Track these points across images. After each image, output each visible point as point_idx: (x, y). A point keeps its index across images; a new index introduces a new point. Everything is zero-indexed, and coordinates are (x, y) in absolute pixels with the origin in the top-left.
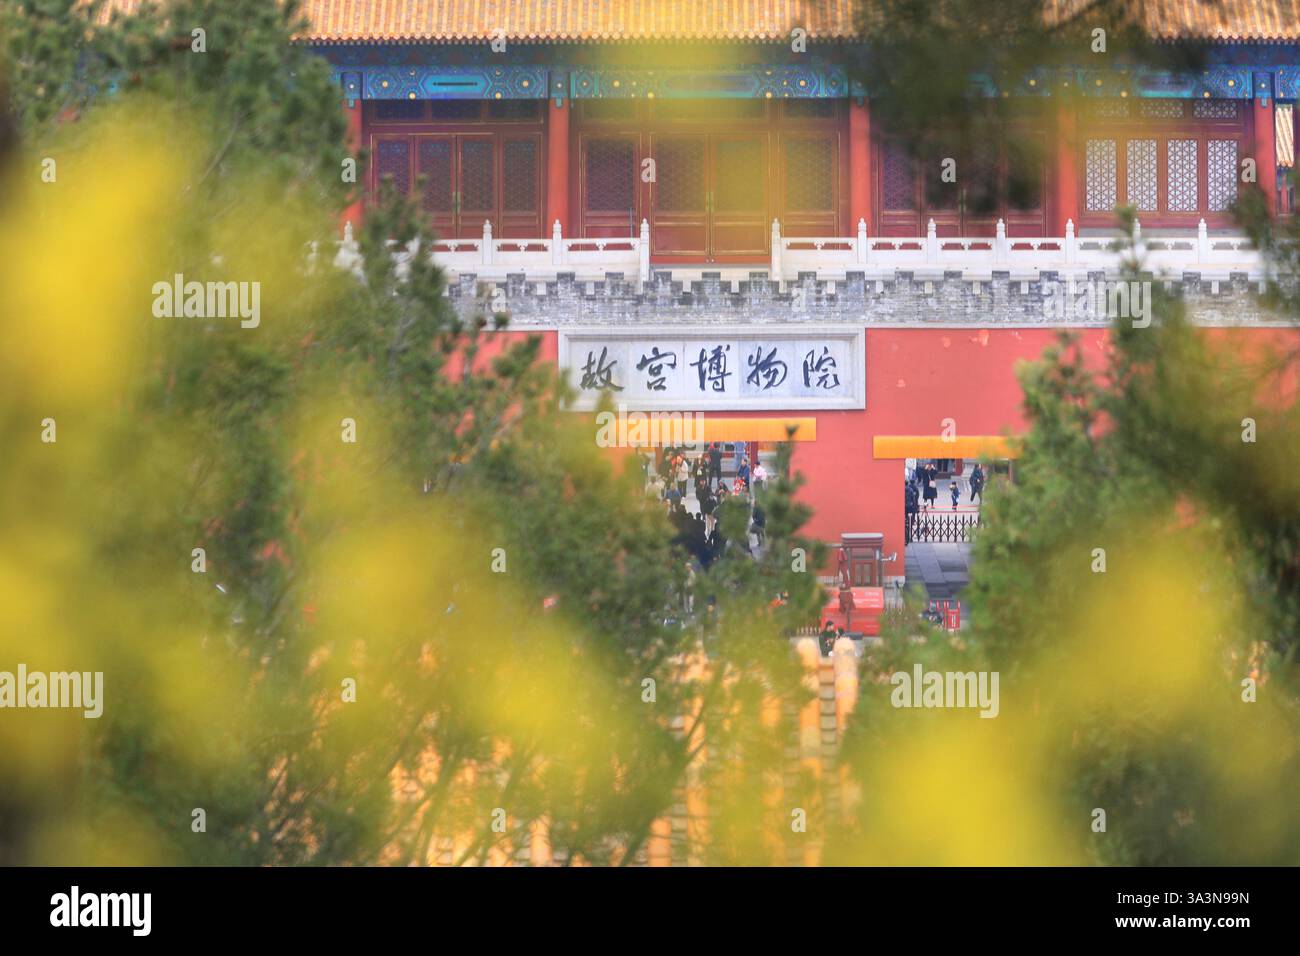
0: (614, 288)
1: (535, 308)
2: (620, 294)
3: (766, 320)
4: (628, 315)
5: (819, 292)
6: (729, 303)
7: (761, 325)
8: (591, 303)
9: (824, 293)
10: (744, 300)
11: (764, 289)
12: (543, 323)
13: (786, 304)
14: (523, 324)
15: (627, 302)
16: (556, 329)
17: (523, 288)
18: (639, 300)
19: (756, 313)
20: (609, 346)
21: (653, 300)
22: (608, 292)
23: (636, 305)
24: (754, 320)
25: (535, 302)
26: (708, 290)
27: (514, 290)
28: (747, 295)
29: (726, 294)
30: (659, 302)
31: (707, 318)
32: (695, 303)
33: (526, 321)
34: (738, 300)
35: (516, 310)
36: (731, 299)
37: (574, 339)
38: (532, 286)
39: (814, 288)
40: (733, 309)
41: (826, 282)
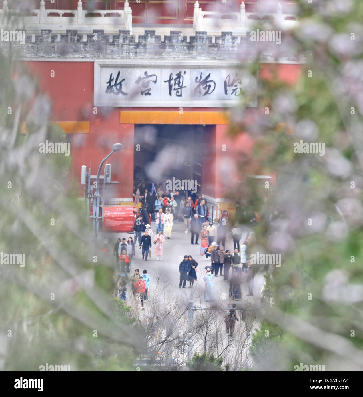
0: (125, 39)
1: (82, 49)
2: (127, 42)
3: (205, 58)
4: (131, 54)
5: (233, 43)
6: (185, 48)
7: (202, 60)
8: (112, 47)
9: (236, 43)
10: (193, 46)
11: (204, 41)
12: (85, 57)
13: (216, 49)
14: (76, 58)
15: (131, 47)
16: (92, 60)
17: (76, 38)
18: (138, 45)
19: (199, 54)
20: (121, 70)
21: (145, 46)
22: (121, 41)
23: (136, 48)
24: (198, 58)
25: (82, 46)
26: (174, 41)
27: (71, 39)
28: (195, 44)
29: (184, 43)
30: (148, 47)
31: (173, 56)
32: (168, 47)
33: (77, 56)
34: (190, 46)
35: (72, 50)
36: (187, 46)
37: (103, 66)
38: (81, 37)
39: (231, 41)
40: (187, 51)
41: (237, 38)
